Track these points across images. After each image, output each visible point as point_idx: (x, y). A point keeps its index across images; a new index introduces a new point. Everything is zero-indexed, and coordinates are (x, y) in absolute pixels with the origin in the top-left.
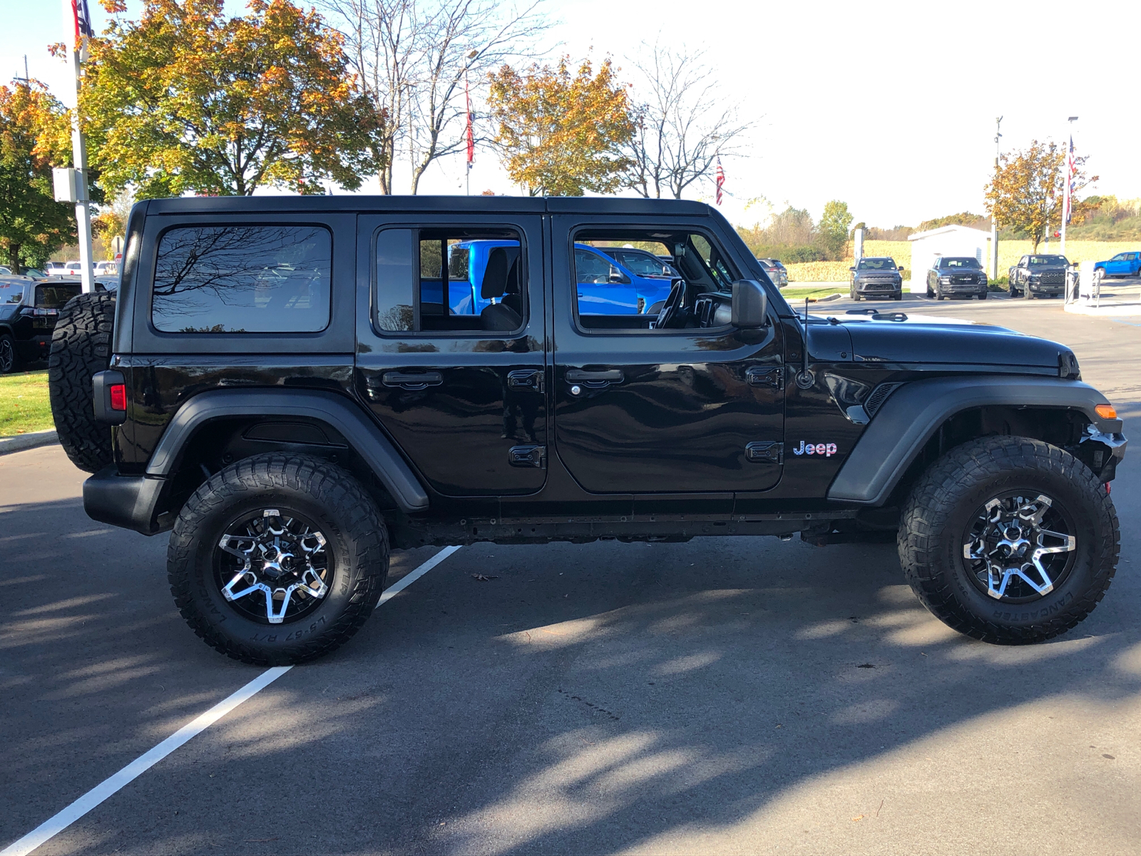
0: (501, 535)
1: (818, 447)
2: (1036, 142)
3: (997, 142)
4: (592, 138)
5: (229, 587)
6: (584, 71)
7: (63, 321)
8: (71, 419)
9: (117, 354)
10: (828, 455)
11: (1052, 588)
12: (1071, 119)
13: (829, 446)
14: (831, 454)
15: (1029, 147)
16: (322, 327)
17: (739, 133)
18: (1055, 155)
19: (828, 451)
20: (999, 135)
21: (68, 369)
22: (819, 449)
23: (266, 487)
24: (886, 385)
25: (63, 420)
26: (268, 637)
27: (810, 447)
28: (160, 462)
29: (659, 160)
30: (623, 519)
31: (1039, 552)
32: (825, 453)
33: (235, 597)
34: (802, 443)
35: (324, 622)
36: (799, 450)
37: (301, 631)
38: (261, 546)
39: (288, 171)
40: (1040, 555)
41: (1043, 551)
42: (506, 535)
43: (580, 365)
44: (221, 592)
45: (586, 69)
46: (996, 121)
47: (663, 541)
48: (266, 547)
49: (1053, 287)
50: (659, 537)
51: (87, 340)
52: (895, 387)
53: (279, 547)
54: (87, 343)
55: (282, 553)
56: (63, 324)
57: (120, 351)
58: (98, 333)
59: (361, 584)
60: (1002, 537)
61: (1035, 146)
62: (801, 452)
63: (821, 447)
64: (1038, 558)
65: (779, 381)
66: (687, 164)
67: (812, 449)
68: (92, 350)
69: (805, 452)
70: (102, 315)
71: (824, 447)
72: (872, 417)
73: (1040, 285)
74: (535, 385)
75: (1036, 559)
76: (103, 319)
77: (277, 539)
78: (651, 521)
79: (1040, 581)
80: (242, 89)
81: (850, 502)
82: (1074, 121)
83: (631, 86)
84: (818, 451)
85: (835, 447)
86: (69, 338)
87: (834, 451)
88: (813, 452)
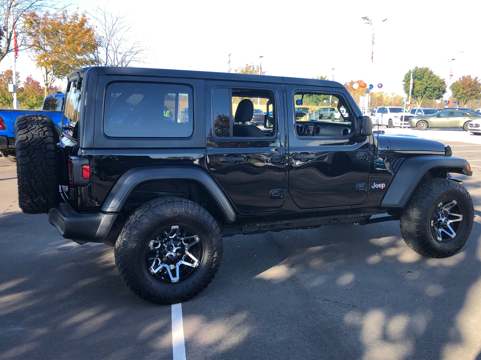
0: (252, 231)
1: (379, 185)
2: (247, 65)
3: (229, 64)
4: (80, 49)
6: (74, 18)
7: (23, 130)
8: (34, 184)
9: (82, 148)
10: (382, 188)
11: (455, 235)
12: (261, 57)
13: (383, 184)
15: (245, 67)
16: (189, 135)
17: (141, 52)
18: (254, 71)
19: (382, 186)
20: (230, 61)
21: (34, 156)
23: (174, 215)
24: (400, 159)
25: (28, 185)
26: (172, 290)
27: (377, 185)
28: (113, 205)
29: (107, 61)
30: (308, 220)
31: (449, 222)
32: (381, 188)
33: (155, 271)
34: (374, 183)
35: (199, 279)
36: (373, 187)
37: (188, 285)
38: (164, 245)
40: (449, 223)
41: (451, 221)
42: (254, 230)
43: (299, 152)
44: (149, 270)
45: (75, 17)
46: (228, 55)
47: (313, 228)
48: (166, 244)
49: (258, 122)
50: (310, 227)
51: (41, 141)
52: (402, 160)
53: (174, 244)
54: (41, 143)
55: (175, 247)
56: (24, 132)
57: (84, 147)
58: (46, 137)
59: (216, 258)
60: (439, 217)
61: (247, 66)
62: (374, 187)
64: (449, 224)
65: (369, 158)
66: (118, 64)
68: (45, 147)
69: (375, 187)
70: (46, 128)
72: (396, 172)
73: (254, 121)
74: (282, 161)
75: (448, 224)
76: (46, 129)
77: (172, 240)
78: (318, 220)
79: (451, 233)
81: (385, 207)
82: (262, 58)
83: (97, 27)
84: (379, 187)
85: (385, 185)
86: (31, 140)
87: (384, 186)
88: (378, 187)
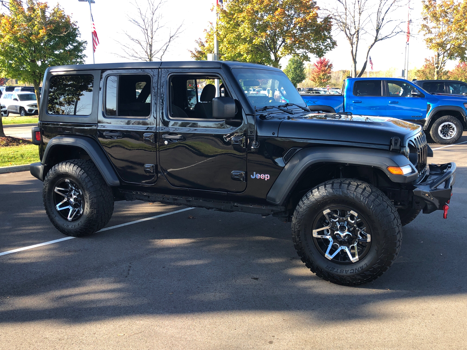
1: (261, 175)
5: (58, 205)
10: (266, 180)
11: (358, 260)
13: (266, 176)
14: (267, 179)
19: (266, 178)
22: (262, 176)
24: (294, 149)
27: (258, 175)
32: (265, 178)
33: (59, 209)
34: (255, 173)
36: (253, 176)
39: (286, 51)
44: (55, 207)
52: (298, 150)
60: (338, 229)
62: (254, 177)
63: (263, 176)
65: (244, 144)
67: (258, 176)
69: (256, 177)
71: (264, 176)
72: (287, 163)
75: (356, 243)
80: (269, 19)
84: (261, 177)
85: (269, 176)
87: (269, 178)
88: (259, 178)
